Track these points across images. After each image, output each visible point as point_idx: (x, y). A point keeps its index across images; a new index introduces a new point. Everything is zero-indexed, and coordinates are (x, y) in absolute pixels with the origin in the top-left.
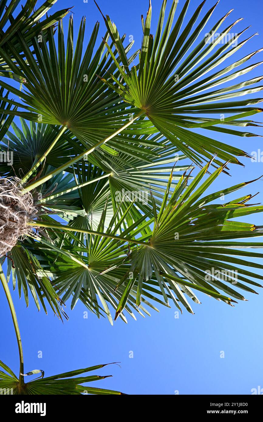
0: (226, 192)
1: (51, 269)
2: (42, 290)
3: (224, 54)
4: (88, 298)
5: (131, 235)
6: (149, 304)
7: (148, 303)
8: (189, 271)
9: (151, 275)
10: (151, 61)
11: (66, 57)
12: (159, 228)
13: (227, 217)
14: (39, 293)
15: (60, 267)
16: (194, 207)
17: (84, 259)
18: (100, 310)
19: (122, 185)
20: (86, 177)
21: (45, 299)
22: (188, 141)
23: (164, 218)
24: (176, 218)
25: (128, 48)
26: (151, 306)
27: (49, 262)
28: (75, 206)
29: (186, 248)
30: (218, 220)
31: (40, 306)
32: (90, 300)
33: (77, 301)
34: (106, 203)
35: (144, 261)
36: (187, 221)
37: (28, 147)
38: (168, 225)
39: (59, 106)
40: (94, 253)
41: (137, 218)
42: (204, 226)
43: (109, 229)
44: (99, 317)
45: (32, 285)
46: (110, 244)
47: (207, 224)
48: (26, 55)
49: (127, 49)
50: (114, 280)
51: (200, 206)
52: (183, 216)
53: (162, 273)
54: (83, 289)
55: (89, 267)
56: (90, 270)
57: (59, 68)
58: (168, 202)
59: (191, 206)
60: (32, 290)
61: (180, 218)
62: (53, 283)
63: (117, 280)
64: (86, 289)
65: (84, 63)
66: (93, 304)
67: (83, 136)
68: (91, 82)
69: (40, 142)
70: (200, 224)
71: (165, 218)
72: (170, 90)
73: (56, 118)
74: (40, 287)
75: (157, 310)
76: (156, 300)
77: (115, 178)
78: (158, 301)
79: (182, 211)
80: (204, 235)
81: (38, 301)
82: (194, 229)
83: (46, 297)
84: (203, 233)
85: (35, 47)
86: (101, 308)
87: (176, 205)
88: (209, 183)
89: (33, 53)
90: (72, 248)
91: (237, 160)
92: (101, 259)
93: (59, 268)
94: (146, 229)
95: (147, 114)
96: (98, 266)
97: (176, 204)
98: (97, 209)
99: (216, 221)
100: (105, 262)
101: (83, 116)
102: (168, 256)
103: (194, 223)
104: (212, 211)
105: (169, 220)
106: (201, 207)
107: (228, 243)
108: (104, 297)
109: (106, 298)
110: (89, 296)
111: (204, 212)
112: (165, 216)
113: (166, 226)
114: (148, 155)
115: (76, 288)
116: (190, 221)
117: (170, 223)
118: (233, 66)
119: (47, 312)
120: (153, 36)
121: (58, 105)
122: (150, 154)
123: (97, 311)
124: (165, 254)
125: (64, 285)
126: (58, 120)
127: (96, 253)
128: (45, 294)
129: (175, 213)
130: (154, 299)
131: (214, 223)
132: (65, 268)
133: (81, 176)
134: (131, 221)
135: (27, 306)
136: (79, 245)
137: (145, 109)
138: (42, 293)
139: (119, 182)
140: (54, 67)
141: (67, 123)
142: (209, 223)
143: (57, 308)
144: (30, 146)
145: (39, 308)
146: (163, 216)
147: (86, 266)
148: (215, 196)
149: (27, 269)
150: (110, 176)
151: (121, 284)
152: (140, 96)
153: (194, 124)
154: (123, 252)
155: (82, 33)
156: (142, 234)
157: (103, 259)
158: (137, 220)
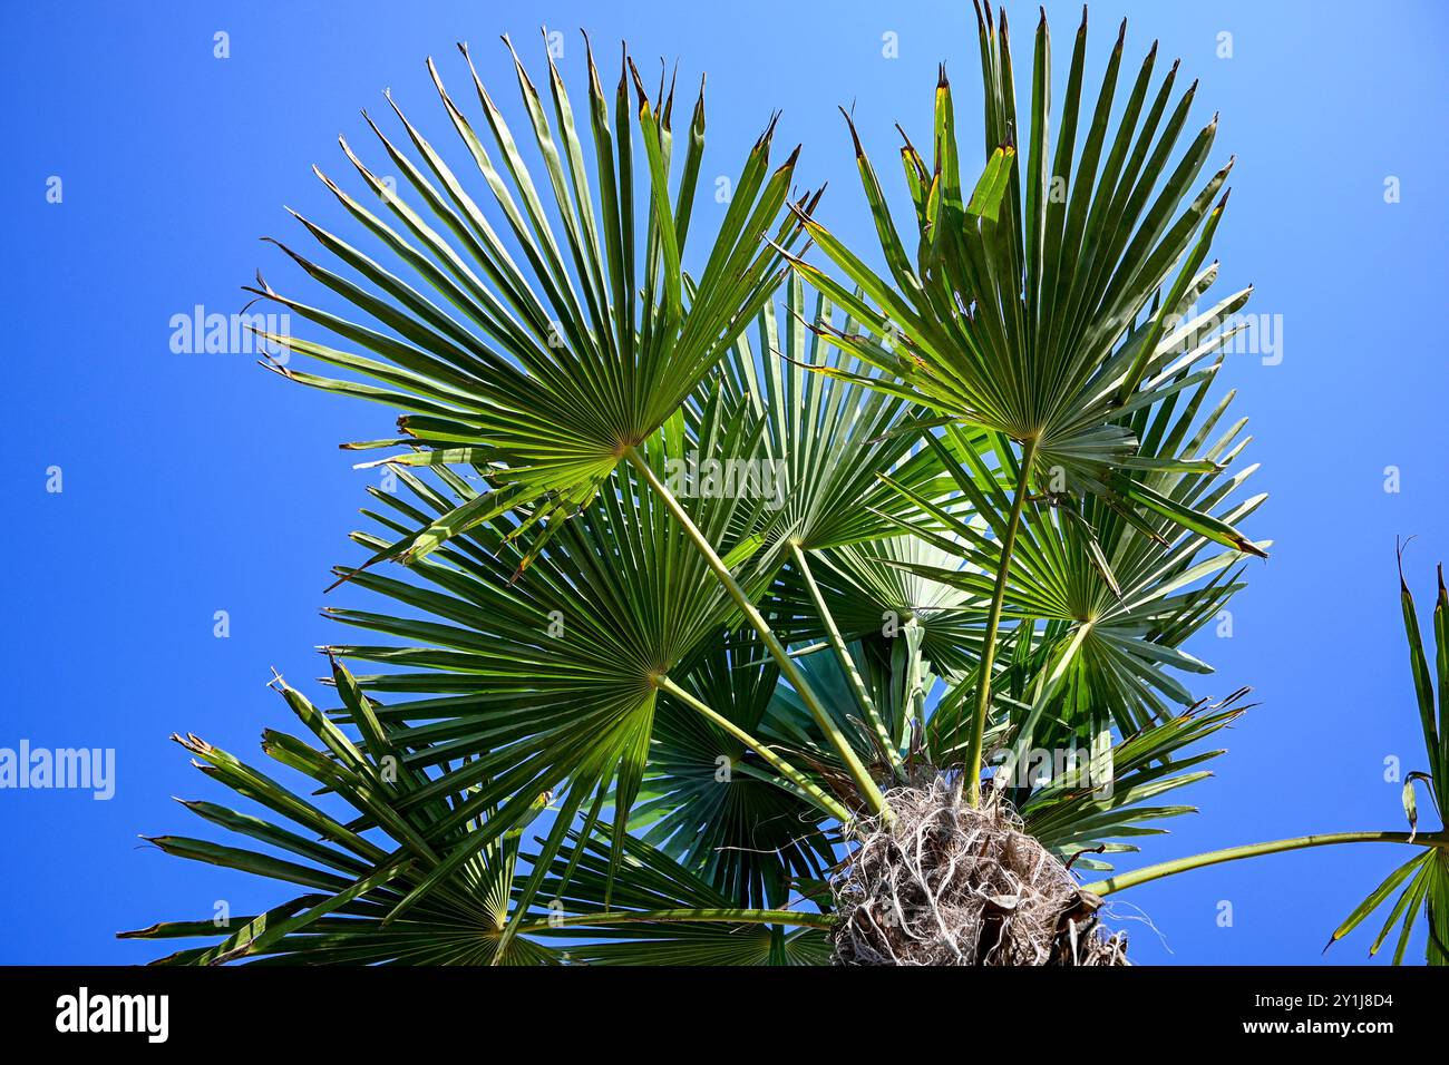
0: (880, 211)
1: (1083, 735)
2: (1146, 765)
3: (450, 198)
4: (1181, 619)
5: (991, 490)
6: (1208, 427)
7: (1205, 429)
8: (1116, 314)
9: (1119, 430)
10: (477, 426)
11: (450, 671)
12: (979, 412)
13: (955, 203)
14: (1157, 773)
15: (1081, 708)
16: (922, 306)
17: (1057, 634)
18: (1221, 583)
19: (827, 507)
20: (795, 617)
21: (1174, 757)
22: (721, 319)
23: (951, 397)
24: (952, 358)
25: (410, 482)
26: (1216, 418)
27: (1060, 740)
28: (892, 658)
29: (1045, 326)
30: (964, 230)
31: (1197, 773)
32: (1189, 613)
33: (1187, 656)
34: (888, 564)
35: (1077, 456)
36: (962, 326)
37: (696, 789)
38: (973, 385)
39: (603, 698)
40: (1040, 605)
41: (931, 466)
42: (979, 274)
43: (970, 555)
44: (1242, 586)
45: (1130, 794)
46: (1020, 558)
47: (974, 263)
48: (454, 791)
49: (412, 484)
50: (1127, 540)
51: (918, 285)
52: (948, 339)
53: (1117, 399)
54: (1149, 638)
55: (1084, 620)
56: (1094, 618)
57: (484, 692)
58: (899, 381)
59: (918, 314)
60: (1146, 795)
61: (952, 348)
62: (1126, 730)
63: (1129, 532)
64: (1149, 629)
65: (466, 617)
66: (1199, 604)
67: (689, 630)
68: (522, 601)
69: (680, 753)
70: (974, 285)
71: (951, 391)
72: (563, 370)
73: (637, 707)
74: (1136, 771)
75: (1227, 397)
76: (1195, 403)
77: (806, 530)
78: (1201, 399)
79: (931, 344)
80: (1006, 272)
81: (1181, 777)
82: (986, 302)
83: (1171, 753)
84: (1002, 273)
85: (429, 761)
86: (1215, 581)
87: (911, 356)
88: (851, 263)
89: (446, 769)
90: (1018, 667)
91: (781, 169)
92: (1061, 582)
93: (1083, 710)
94: (970, 437)
95: (638, 442)
96: (1083, 591)
97: (909, 359)
98: (896, 584)
99: (964, 238)
100: (1071, 569)
101: (628, 627)
102: (1066, 382)
103: (967, 305)
104: (935, 253)
105: (956, 381)
106: (920, 282)
107: (1033, 189)
108: (1178, 572)
109: (1183, 567)
110: (1175, 618)
111: (936, 274)
112: (942, 392)
113: (977, 390)
114: (743, 433)
115: (1145, 659)
116: (963, 316)
117: (968, 380)
118: (491, 174)
119: (1219, 751)
120: (401, 416)
121: (598, 699)
122: (740, 424)
123: (1222, 590)
124: (1061, 393)
125: (1136, 698)
126: (642, 701)
127: (1040, 598)
128: (1162, 755)
129: (935, 362)
130: (1194, 411)
131: (972, 246)
132: (1084, 692)
133: (792, 632)
134: (939, 484)
135: (1194, 811)
136: (1013, 645)
137: (623, 449)
138: (1155, 764)
139: (818, 520)
140: (481, 708)
141: (653, 676)
142: (971, 258)
143: (1208, 721)
144: (693, 786)
145: (1204, 773)
146: (944, 397)
147: (1084, 629)
148: (892, 245)
149: (1080, 809)
150: (800, 547)
151: (1142, 521)
152: (581, 462)
153: (669, 300)
154: (1042, 516)
155: (372, 621)
156: (986, 451)
157: (1061, 576)
158: (940, 464)
